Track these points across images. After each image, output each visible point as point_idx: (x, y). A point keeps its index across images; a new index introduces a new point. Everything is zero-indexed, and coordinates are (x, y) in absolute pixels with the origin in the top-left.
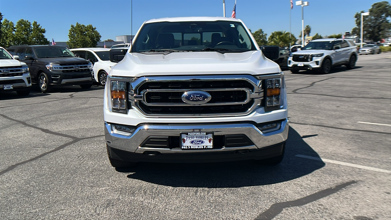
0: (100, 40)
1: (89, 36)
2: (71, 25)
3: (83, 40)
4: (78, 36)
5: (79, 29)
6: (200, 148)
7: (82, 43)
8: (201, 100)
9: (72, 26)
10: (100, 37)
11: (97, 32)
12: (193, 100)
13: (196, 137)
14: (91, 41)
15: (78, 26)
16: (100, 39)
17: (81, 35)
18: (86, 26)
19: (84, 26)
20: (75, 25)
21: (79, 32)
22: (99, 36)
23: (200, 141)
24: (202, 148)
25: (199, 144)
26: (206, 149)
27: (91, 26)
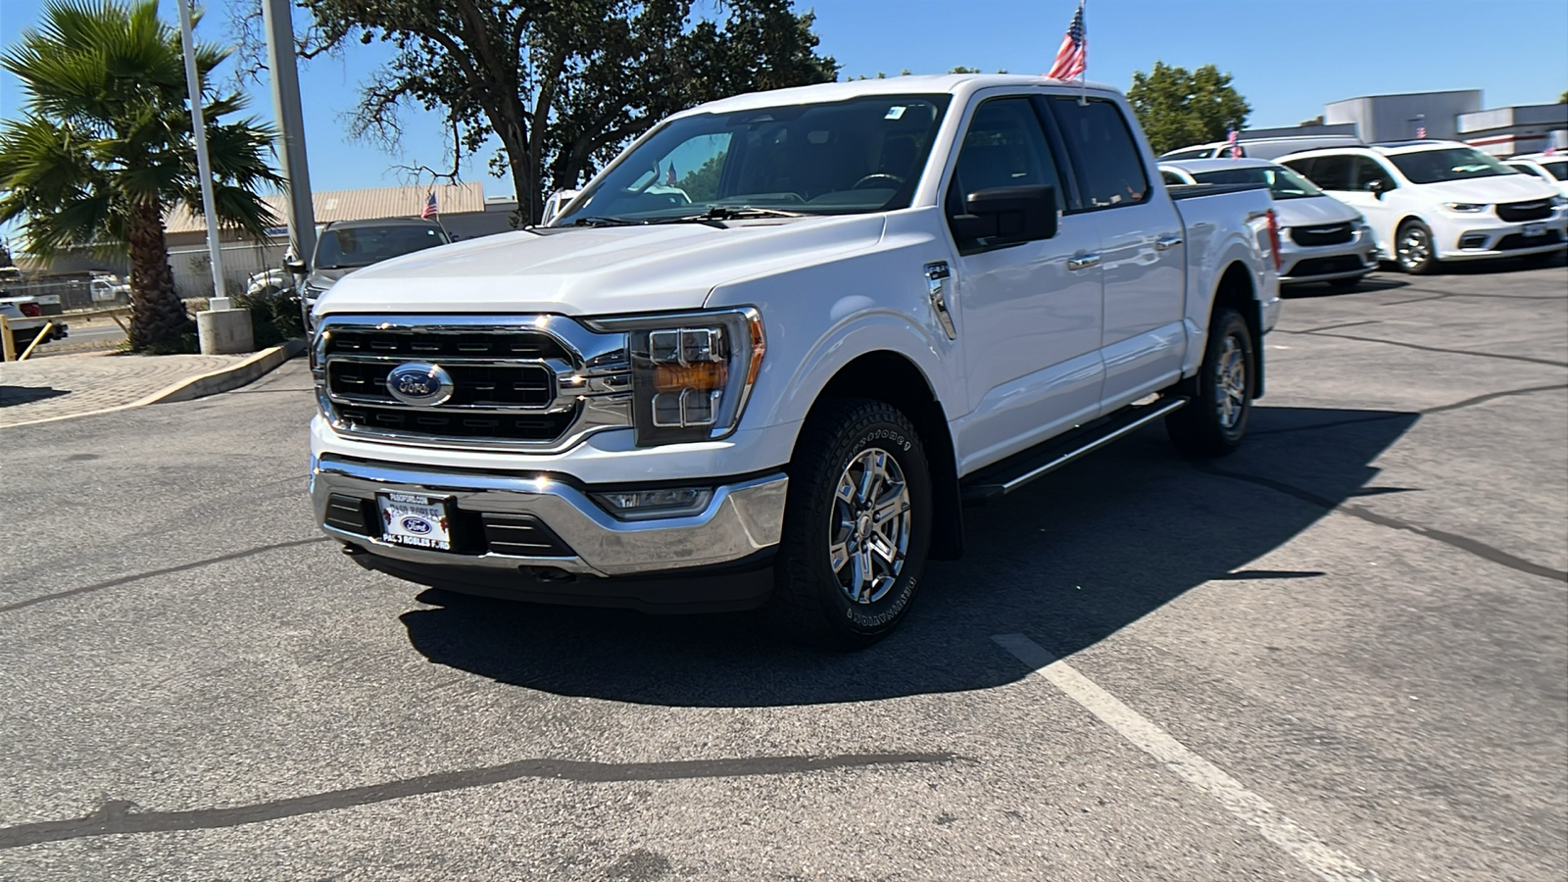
0: (1246, 123)
1: (1201, 111)
2: (1135, 75)
3: (1177, 130)
4: (1157, 113)
5: (1162, 85)
6: (422, 544)
7: (1170, 142)
8: (424, 394)
9: (1138, 78)
10: (1248, 111)
11: (1234, 92)
12: (407, 393)
13: (413, 510)
14: (1205, 129)
15: (1162, 73)
16: (1244, 120)
17: (1171, 108)
18: (1193, 73)
19: (1181, 72)
20: (1150, 74)
21: (1161, 99)
22: (1238, 111)
23: (422, 524)
24: (428, 545)
25: (419, 531)
26: (434, 549)
27: (1213, 69)
